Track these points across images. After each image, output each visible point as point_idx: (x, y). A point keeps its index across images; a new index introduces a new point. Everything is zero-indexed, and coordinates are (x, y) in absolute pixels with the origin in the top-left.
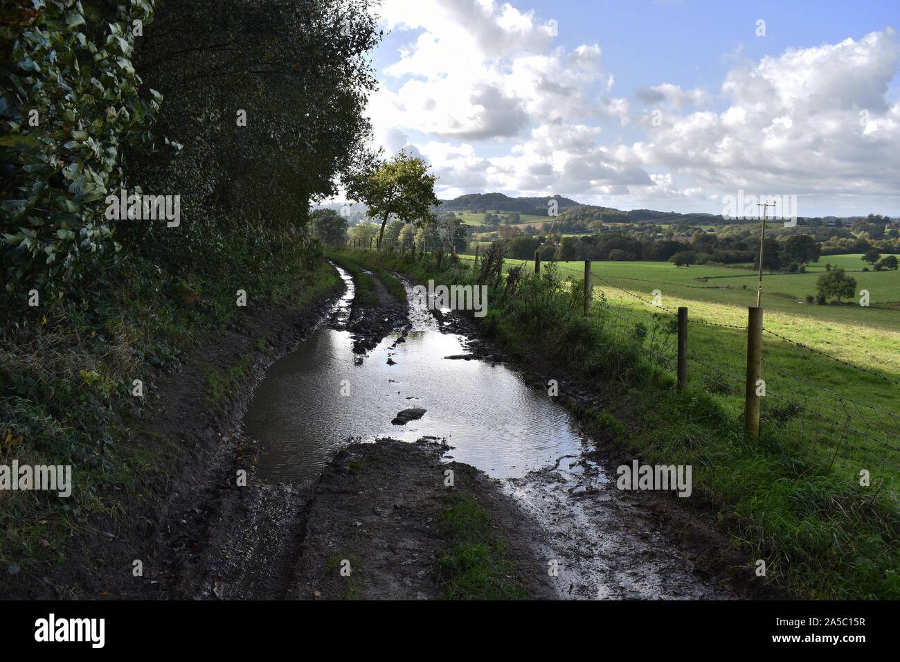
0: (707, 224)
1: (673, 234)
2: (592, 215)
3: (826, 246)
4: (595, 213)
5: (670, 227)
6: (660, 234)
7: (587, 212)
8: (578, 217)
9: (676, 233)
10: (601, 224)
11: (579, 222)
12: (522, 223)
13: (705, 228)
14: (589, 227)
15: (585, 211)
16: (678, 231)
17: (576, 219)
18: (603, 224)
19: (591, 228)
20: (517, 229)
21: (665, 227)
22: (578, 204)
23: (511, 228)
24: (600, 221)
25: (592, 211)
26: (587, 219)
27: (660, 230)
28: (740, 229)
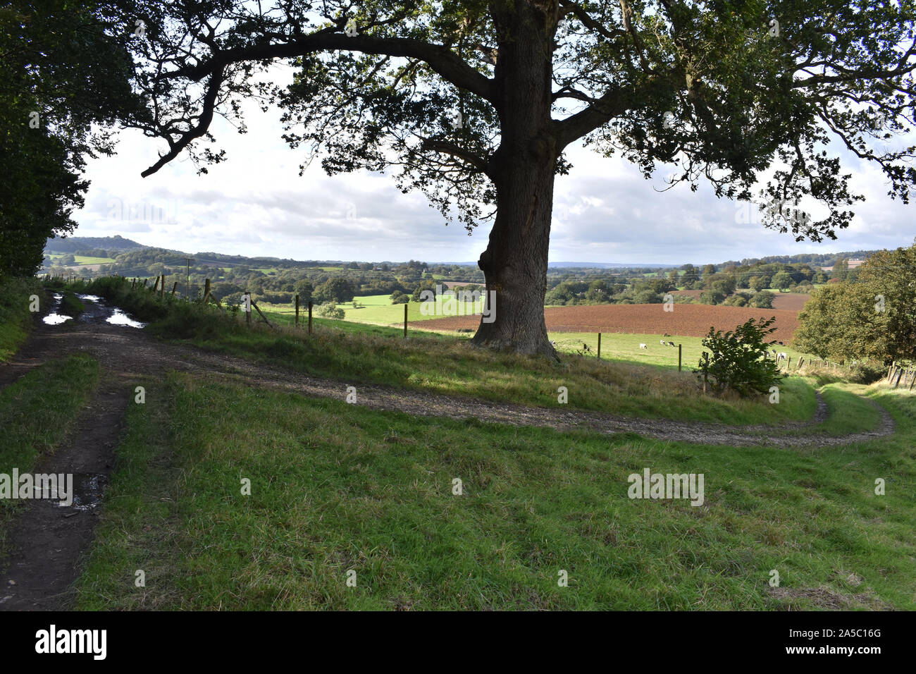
0: (269, 268)
1: (234, 277)
2: (154, 258)
3: (366, 287)
4: (157, 255)
5: (232, 270)
6: (223, 277)
7: (148, 255)
8: (139, 259)
9: (237, 276)
10: (162, 267)
11: (139, 265)
12: (77, 264)
13: (265, 271)
14: (150, 270)
15: (146, 253)
16: (240, 275)
17: (137, 261)
18: (165, 267)
19: (152, 270)
20: (71, 271)
21: (228, 270)
22: (141, 246)
23: (64, 270)
24: (161, 264)
25: (154, 254)
26: (148, 261)
27: (222, 273)
28: (298, 273)
